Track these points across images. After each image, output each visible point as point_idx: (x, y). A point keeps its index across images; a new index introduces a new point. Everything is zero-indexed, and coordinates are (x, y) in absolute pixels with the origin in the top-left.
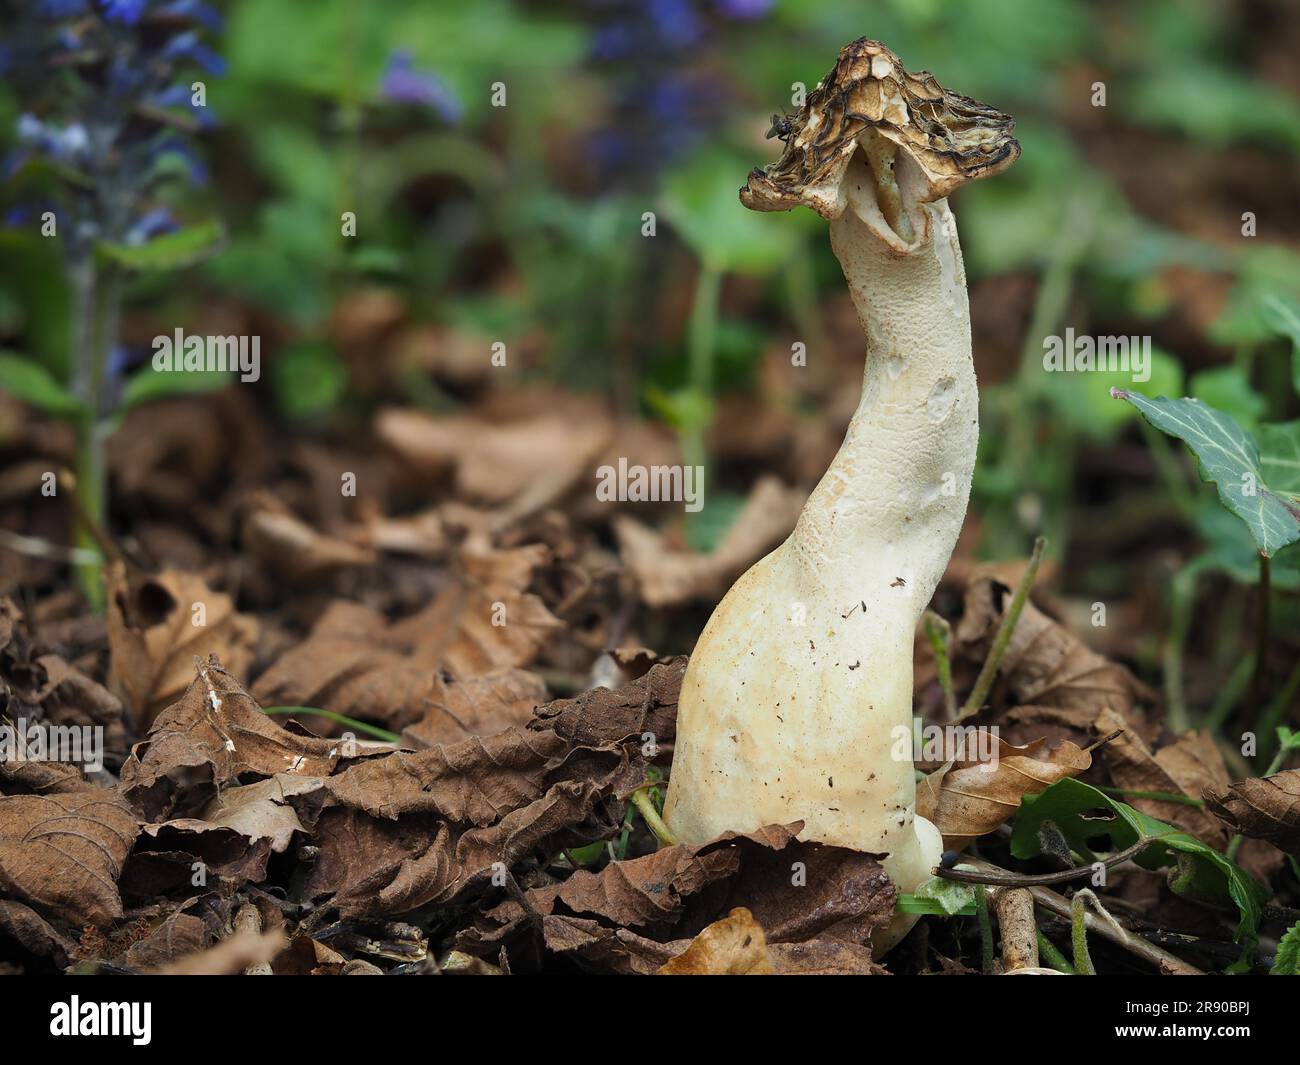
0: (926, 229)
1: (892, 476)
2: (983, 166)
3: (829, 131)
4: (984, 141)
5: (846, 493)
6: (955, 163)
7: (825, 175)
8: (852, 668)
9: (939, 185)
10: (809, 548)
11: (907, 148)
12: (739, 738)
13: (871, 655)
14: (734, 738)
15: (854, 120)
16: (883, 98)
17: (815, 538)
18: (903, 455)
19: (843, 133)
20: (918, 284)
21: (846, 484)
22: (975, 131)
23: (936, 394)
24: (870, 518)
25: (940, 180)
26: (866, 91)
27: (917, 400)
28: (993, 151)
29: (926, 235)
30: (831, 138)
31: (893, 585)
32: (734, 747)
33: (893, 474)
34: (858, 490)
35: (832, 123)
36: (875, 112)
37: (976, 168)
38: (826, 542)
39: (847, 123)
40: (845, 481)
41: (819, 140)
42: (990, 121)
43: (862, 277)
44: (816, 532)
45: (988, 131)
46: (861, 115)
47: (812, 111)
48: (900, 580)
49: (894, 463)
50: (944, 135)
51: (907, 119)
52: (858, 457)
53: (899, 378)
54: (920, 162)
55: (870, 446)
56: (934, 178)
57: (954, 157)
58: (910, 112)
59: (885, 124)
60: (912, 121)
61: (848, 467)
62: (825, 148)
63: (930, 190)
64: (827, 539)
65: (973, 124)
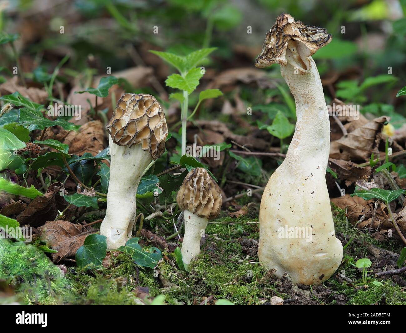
0: (310, 64)
1: (311, 138)
2: (323, 43)
3: (279, 41)
4: (321, 37)
5: (299, 145)
6: (316, 44)
7: (281, 53)
8: (312, 193)
9: (313, 50)
10: (292, 162)
11: (302, 41)
12: (281, 220)
13: (316, 189)
14: (280, 221)
15: (286, 36)
16: (293, 29)
17: (293, 159)
18: (313, 131)
19: (283, 41)
20: (309, 81)
21: (299, 142)
22: (317, 35)
23: (319, 112)
24: (307, 151)
25: (313, 49)
26: (288, 28)
27: (314, 114)
28: (325, 39)
29: (310, 66)
30: (280, 43)
31: (317, 169)
32: (280, 224)
33: (311, 137)
34: (302, 143)
35: (279, 39)
36: (291, 33)
37: (322, 44)
38: (296, 159)
39: (284, 38)
40: (298, 141)
41: (277, 45)
42: (321, 31)
43: (293, 82)
44: (293, 157)
45: (321, 33)
46: (288, 35)
47: (272, 37)
48: (318, 167)
49: (311, 134)
50: (310, 37)
51: (300, 34)
52: (301, 133)
53: (308, 109)
54: (306, 45)
55: (303, 130)
56: (311, 49)
57: (315, 42)
58: (300, 32)
59: (295, 36)
60: (302, 34)
61: (298, 137)
62: (279, 46)
63: (311, 52)
64: (296, 158)
65: (316, 33)
